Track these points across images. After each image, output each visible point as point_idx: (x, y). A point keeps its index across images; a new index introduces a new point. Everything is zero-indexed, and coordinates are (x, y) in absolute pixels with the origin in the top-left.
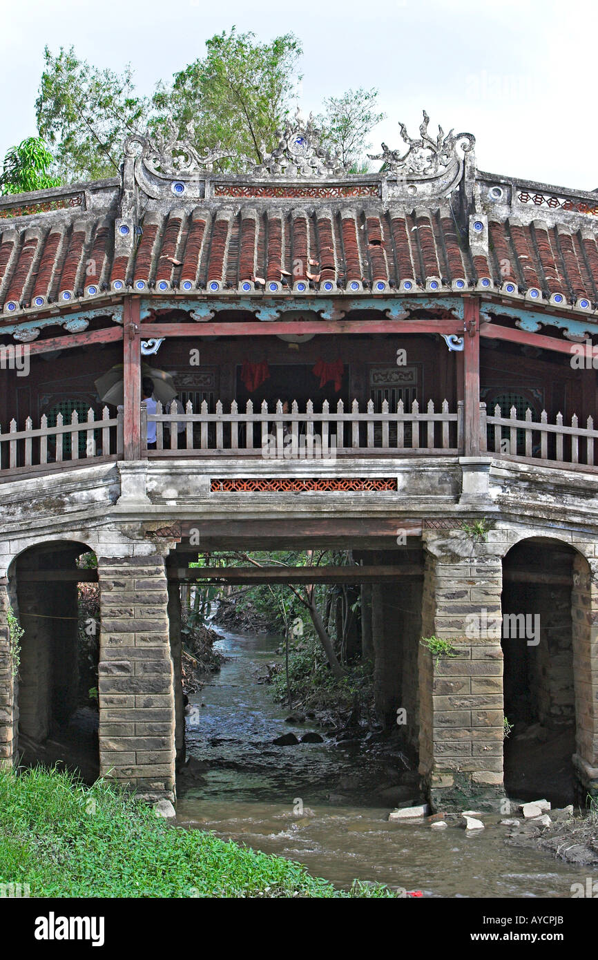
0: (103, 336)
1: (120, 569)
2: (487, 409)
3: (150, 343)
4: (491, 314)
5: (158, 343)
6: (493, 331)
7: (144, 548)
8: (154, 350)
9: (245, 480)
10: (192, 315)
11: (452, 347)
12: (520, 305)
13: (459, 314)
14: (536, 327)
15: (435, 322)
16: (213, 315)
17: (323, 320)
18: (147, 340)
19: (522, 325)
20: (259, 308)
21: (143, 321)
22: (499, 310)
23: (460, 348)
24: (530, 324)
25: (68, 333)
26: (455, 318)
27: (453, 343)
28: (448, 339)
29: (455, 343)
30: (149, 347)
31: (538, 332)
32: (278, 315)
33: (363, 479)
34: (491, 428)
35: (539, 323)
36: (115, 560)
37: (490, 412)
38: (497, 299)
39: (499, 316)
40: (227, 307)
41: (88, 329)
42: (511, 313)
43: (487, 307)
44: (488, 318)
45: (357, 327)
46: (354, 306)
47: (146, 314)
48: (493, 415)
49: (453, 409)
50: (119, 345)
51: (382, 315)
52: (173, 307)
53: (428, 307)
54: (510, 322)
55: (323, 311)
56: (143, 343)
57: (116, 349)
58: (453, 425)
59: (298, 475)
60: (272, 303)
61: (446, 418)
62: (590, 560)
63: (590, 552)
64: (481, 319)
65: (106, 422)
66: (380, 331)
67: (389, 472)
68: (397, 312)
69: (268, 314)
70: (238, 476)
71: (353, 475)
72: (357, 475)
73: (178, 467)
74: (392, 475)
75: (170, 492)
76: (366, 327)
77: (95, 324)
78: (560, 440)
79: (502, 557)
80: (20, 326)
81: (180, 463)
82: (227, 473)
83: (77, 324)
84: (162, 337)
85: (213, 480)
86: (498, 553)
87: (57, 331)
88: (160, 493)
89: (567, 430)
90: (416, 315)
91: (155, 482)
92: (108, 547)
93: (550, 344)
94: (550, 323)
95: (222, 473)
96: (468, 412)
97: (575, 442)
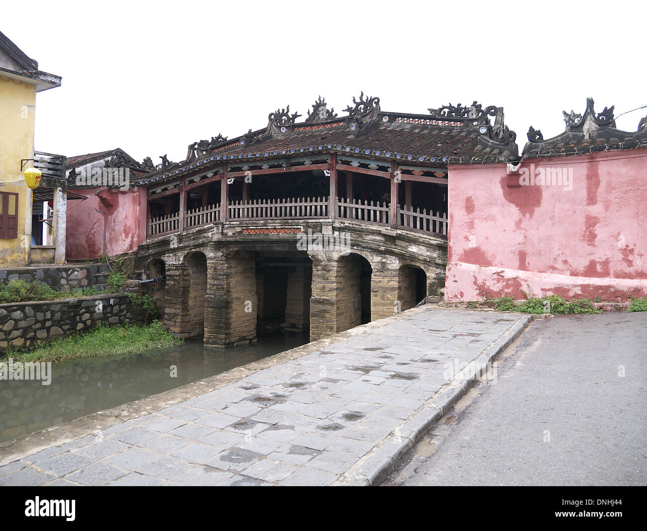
0: (217, 178)
1: (213, 262)
2: (339, 199)
4: (341, 160)
5: (233, 180)
6: (341, 167)
7: (220, 254)
8: (232, 182)
9: (253, 229)
10: (243, 169)
11: (327, 175)
12: (351, 156)
13: (329, 161)
14: (357, 165)
15: (320, 165)
16: (249, 168)
17: (283, 167)
18: (229, 179)
19: (352, 164)
20: (262, 164)
21: (230, 171)
22: (344, 159)
23: (329, 175)
24: (355, 164)
25: (208, 177)
26: (327, 163)
28: (325, 171)
29: (328, 173)
30: (230, 181)
31: (358, 167)
32: (268, 166)
33: (290, 229)
34: (340, 207)
35: (359, 163)
36: (211, 258)
38: (344, 154)
39: (344, 161)
40: (253, 165)
41: (214, 176)
42: (349, 159)
43: (340, 158)
44: (339, 162)
45: (294, 169)
46: (293, 161)
47: (229, 169)
48: (341, 202)
49: (326, 201)
50: (220, 181)
51: (302, 164)
52: (237, 166)
53: (319, 159)
54: (348, 163)
55: (283, 164)
57: (219, 183)
58: (326, 206)
59: (269, 227)
60: (266, 162)
61: (324, 204)
62: (371, 263)
63: (371, 260)
64: (337, 162)
65: (217, 209)
66: (301, 170)
67: (298, 225)
68: (307, 162)
69: (265, 166)
70: (250, 228)
71: (286, 227)
72: (288, 227)
73: (233, 224)
74: (299, 227)
75: (230, 234)
76: (296, 169)
77: (215, 174)
78: (366, 212)
79: (336, 261)
80: (196, 177)
81: (234, 223)
82: (247, 227)
83: (210, 175)
84: (234, 177)
85: (243, 229)
86: (334, 259)
87: (205, 177)
88: (227, 234)
89: (369, 208)
90: (314, 163)
91: (226, 230)
92: (210, 254)
93: (363, 171)
94: (363, 162)
95: (245, 227)
96: (331, 202)
97: (372, 212)
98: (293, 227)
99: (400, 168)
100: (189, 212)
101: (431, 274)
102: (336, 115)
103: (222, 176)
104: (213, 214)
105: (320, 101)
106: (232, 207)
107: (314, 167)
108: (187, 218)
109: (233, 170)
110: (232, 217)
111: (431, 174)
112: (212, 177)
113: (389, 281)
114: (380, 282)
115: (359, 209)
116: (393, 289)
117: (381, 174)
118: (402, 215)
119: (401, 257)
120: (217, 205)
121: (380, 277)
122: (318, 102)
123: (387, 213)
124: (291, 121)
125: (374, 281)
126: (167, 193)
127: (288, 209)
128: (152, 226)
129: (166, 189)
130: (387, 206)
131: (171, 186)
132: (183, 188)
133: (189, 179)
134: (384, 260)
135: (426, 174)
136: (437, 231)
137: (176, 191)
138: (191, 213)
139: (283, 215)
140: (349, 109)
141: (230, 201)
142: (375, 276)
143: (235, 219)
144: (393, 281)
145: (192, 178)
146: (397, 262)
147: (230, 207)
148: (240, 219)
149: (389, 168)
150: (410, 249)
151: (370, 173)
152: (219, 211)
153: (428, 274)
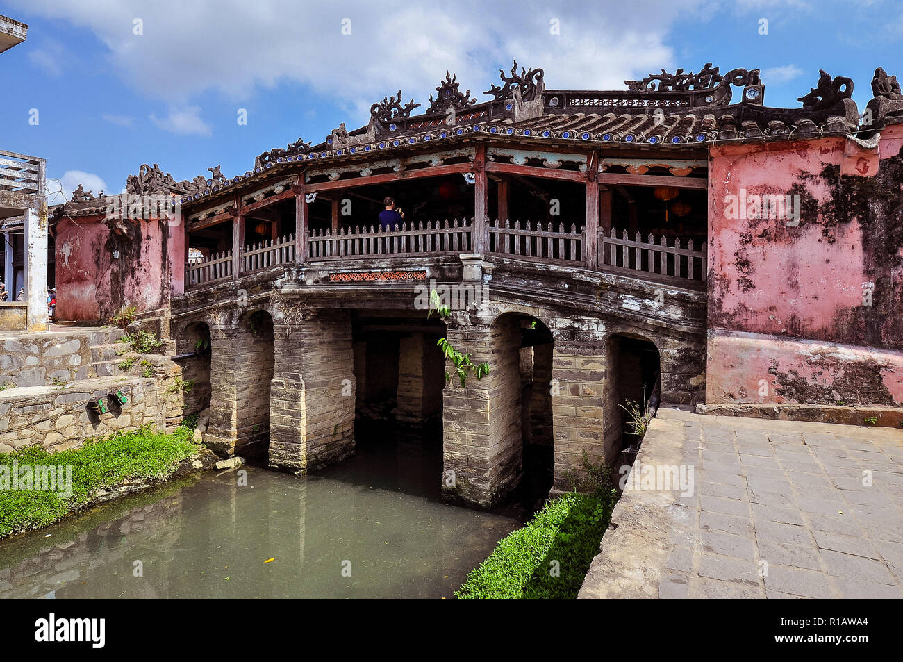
0: (288, 195)
1: (282, 326)
2: (490, 222)
3: (310, 196)
4: (494, 156)
5: (314, 195)
6: (494, 167)
8: (312, 200)
9: (347, 273)
10: (329, 177)
11: (468, 181)
13: (472, 158)
14: (524, 161)
15: (457, 165)
16: (339, 176)
17: (394, 172)
18: (308, 194)
19: (515, 161)
20: (361, 169)
21: (309, 183)
22: (499, 152)
23: (473, 182)
24: (519, 160)
25: (275, 194)
26: (470, 160)
27: (469, 178)
28: (466, 176)
29: (471, 179)
30: (310, 199)
31: (525, 164)
32: (371, 172)
33: (408, 272)
34: (492, 235)
35: (526, 158)
36: (280, 321)
37: (493, 225)
39: (500, 156)
40: (346, 170)
41: (285, 190)
42: (507, 153)
43: (491, 151)
44: (491, 158)
45: (412, 175)
46: (412, 161)
47: (308, 179)
49: (468, 224)
50: (294, 199)
51: (427, 165)
53: (455, 155)
54: (506, 160)
55: (394, 167)
56: (307, 196)
57: (292, 202)
58: (469, 234)
59: (372, 271)
60: (368, 164)
61: (464, 230)
62: (552, 330)
63: (553, 325)
64: (487, 160)
65: (290, 243)
66: (425, 175)
67: (421, 267)
68: (435, 161)
69: (366, 172)
70: (342, 271)
71: (401, 269)
72: (404, 269)
73: (314, 267)
74: (423, 269)
75: (310, 282)
76: (417, 174)
77: (287, 187)
78: (539, 242)
79: (489, 326)
80: (257, 193)
81: (315, 264)
82: (337, 270)
83: (278, 189)
84: (316, 192)
85: (330, 274)
86: (485, 323)
87: (271, 193)
88: (305, 282)
89: (545, 234)
90: (446, 162)
91: (303, 276)
92: (278, 314)
93: (533, 172)
94: (535, 157)
95: (334, 270)
96: (477, 225)
97: (550, 242)
98: (412, 269)
99: (603, 163)
100: (248, 249)
101: (670, 351)
102: (474, 101)
103: (297, 189)
104: (284, 251)
105: (449, 80)
106: (314, 238)
107: (449, 169)
108: (245, 257)
109: (315, 180)
110: (314, 254)
111: (664, 172)
112: (282, 193)
113: (587, 362)
114: (569, 363)
115: (527, 238)
116: (594, 376)
117: (567, 175)
118: (607, 246)
119: (609, 319)
120: (291, 236)
121: (570, 355)
122: (446, 82)
123: (578, 242)
124: (405, 114)
125: (559, 362)
126: (215, 220)
127: (404, 240)
128: (193, 270)
129: (213, 214)
130: (579, 231)
131: (220, 209)
132: (238, 211)
133: (246, 197)
134: (576, 325)
135: (654, 171)
136: (677, 272)
137: (228, 216)
138: (251, 250)
139: (396, 250)
140: (495, 91)
141: (310, 229)
142: (561, 352)
143: (318, 259)
144: (594, 361)
145: (252, 195)
146: (602, 328)
147: (310, 239)
148: (326, 259)
149: (581, 163)
150: (625, 306)
151: (546, 174)
152: (293, 246)
153: (663, 351)
